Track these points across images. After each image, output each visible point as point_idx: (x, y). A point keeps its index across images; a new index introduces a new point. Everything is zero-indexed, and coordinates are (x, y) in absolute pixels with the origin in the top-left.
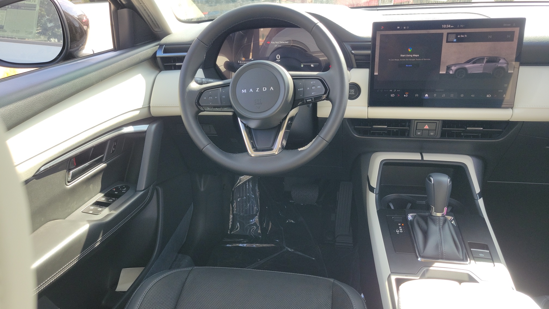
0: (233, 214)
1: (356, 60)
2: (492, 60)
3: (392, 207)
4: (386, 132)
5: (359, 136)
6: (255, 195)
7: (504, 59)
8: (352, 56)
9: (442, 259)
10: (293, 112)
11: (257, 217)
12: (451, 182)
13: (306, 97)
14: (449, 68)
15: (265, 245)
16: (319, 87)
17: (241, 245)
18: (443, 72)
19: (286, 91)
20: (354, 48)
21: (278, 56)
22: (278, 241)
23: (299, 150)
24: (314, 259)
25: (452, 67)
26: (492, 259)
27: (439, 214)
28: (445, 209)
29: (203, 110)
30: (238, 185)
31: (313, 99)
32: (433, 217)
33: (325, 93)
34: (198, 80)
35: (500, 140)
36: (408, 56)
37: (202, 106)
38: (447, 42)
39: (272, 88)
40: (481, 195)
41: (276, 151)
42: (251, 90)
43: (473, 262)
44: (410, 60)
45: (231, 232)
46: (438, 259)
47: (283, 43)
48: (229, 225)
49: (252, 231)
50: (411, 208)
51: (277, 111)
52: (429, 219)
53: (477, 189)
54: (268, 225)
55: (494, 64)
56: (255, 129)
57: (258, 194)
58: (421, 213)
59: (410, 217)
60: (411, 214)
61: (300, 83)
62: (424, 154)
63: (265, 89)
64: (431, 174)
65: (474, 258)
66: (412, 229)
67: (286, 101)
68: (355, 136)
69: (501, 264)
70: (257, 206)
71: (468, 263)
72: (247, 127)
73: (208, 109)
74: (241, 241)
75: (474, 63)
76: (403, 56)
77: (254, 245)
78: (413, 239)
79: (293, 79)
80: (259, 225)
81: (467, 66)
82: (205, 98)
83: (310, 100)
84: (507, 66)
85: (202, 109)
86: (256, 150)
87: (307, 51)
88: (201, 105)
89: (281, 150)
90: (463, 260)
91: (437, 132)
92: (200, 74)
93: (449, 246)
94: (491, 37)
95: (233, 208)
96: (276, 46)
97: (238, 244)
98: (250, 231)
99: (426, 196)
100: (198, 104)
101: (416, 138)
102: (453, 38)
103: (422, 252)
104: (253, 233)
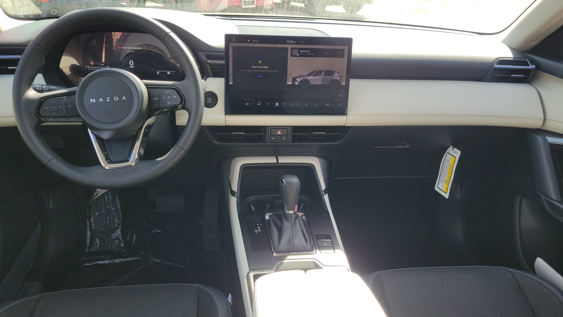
0: (91, 230)
1: (211, 69)
2: (329, 73)
3: (253, 209)
4: (244, 138)
5: (219, 142)
6: (116, 207)
7: (338, 73)
8: (208, 66)
9: (294, 252)
10: (150, 121)
11: (119, 230)
12: (300, 182)
13: (162, 106)
14: (294, 80)
15: (129, 259)
16: (174, 97)
17: (101, 262)
18: (289, 83)
19: (140, 101)
20: (209, 57)
21: (131, 62)
22: (143, 253)
23: (157, 160)
24: (182, 266)
25: (297, 78)
26: (333, 247)
27: (291, 212)
28: (296, 207)
29: (45, 121)
30: (96, 198)
31: (169, 108)
32: (287, 215)
33: (181, 103)
34: (38, 87)
35: (339, 142)
36: (259, 67)
37: (43, 117)
38: (292, 56)
39: (124, 98)
40: (326, 191)
41: (133, 162)
42: (101, 100)
43: (318, 251)
44: (261, 71)
45: (89, 250)
46: (290, 252)
47: (136, 48)
48: (86, 243)
49: (114, 246)
50: (270, 208)
51: (131, 121)
52: (283, 217)
53: (323, 187)
54: (131, 238)
55: (330, 77)
56: (108, 140)
57: (119, 206)
58: (276, 213)
59: (267, 217)
60: (268, 214)
61: (155, 92)
62: (279, 158)
63: (116, 99)
64: (283, 176)
65: (320, 248)
66: (269, 227)
67: (141, 111)
68: (215, 143)
69: (340, 250)
70: (119, 219)
71: (314, 252)
72: (98, 138)
73: (52, 119)
74: (103, 258)
75: (314, 76)
76: (255, 67)
77: (117, 261)
78: (270, 237)
79: (147, 88)
80: (122, 238)
81: (309, 78)
82: (47, 108)
83: (167, 110)
84: (341, 79)
85: (43, 119)
86: (110, 162)
87: (163, 57)
88: (43, 115)
89: (139, 161)
90: (310, 250)
91: (288, 136)
92: (39, 80)
93: (299, 240)
94: (326, 53)
95: (90, 223)
96: (128, 51)
97: (98, 262)
98: (112, 247)
99: (280, 195)
100: (38, 114)
101: (270, 143)
102: (296, 52)
103: (277, 247)
104: (115, 248)
